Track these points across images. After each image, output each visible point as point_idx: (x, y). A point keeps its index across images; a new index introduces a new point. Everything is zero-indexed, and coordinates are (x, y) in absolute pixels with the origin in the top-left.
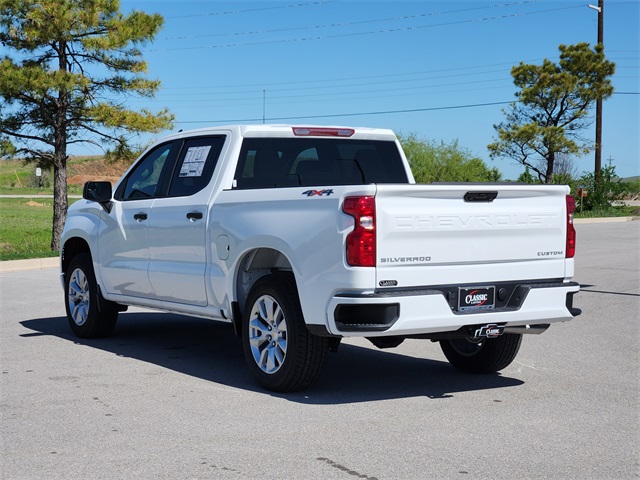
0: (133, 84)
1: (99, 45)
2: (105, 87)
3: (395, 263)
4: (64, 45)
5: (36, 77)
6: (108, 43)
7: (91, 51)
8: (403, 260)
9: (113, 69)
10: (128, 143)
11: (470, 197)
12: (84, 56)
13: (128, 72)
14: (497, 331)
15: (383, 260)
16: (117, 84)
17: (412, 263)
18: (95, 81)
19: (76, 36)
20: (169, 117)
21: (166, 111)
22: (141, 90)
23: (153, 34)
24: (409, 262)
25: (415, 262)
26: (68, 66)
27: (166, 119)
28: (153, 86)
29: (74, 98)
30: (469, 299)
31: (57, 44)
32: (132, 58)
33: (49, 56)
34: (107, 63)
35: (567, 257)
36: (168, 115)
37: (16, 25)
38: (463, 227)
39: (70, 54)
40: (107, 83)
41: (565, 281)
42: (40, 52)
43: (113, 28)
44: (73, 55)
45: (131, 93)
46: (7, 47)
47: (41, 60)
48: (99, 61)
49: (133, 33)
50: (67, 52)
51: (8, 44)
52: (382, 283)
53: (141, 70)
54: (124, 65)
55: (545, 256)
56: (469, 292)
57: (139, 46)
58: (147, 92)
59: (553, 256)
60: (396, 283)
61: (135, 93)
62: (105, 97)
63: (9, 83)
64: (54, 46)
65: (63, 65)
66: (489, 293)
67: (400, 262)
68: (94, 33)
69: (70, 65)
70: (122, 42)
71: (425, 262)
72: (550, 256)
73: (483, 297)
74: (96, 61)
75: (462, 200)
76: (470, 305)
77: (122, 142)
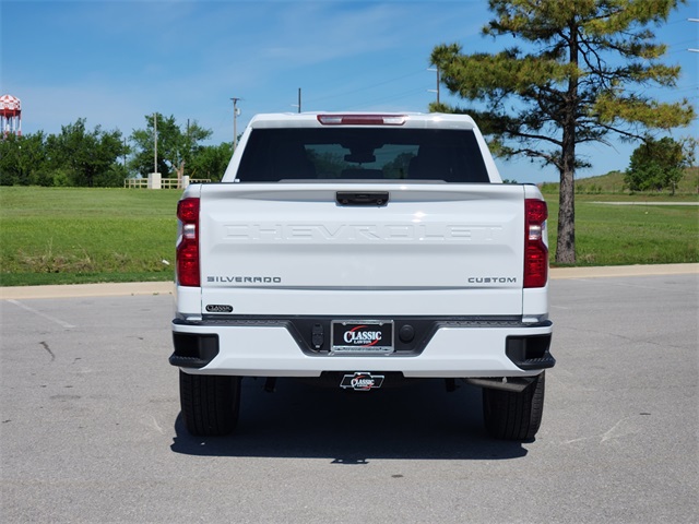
3: (228, 283)
4: (575, 32)
8: (238, 280)
11: (345, 199)
14: (370, 382)
15: (211, 279)
17: (253, 284)
20: (687, 110)
21: (684, 103)
22: (660, 78)
24: (248, 283)
25: (258, 283)
28: (674, 73)
30: (349, 337)
32: (642, 42)
33: (561, 45)
35: (526, 285)
38: (329, 240)
39: (583, 41)
41: (524, 320)
44: (586, 42)
46: (517, 37)
47: (555, 50)
48: (612, 47)
50: (579, 39)
52: (209, 308)
54: (635, 50)
55: (484, 284)
56: (350, 327)
57: (652, 26)
58: (667, 80)
59: (497, 284)
60: (231, 309)
61: (654, 82)
65: (574, 54)
66: (385, 330)
67: (234, 283)
68: (605, 16)
69: (584, 54)
71: (272, 283)
72: (492, 284)
73: (375, 336)
75: (334, 204)
76: (352, 344)
77: (647, 140)
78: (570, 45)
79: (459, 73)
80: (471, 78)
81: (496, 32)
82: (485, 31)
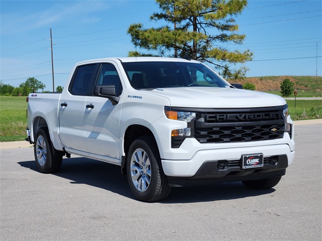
0: (231, 38)
1: (212, 18)
2: (217, 39)
4: (195, 19)
5: (179, 36)
6: (216, 16)
7: (209, 21)
9: (221, 30)
10: (229, 69)
12: (205, 24)
13: (229, 31)
16: (223, 38)
18: (211, 37)
19: (201, 14)
20: (250, 54)
21: (248, 51)
22: (235, 41)
23: (241, 10)
26: (198, 30)
27: (248, 55)
28: (242, 38)
29: (201, 46)
31: (192, 18)
33: (188, 25)
34: (217, 27)
36: (249, 53)
37: (171, 10)
39: (199, 23)
40: (217, 37)
42: (184, 23)
43: (220, 8)
44: (200, 24)
45: (230, 42)
46: (167, 21)
47: (184, 28)
48: (213, 26)
49: (230, 10)
50: (197, 22)
51: (168, 20)
53: (234, 30)
54: (225, 28)
57: (234, 17)
58: (238, 41)
61: (232, 42)
62: (216, 45)
63: (166, 39)
64: (190, 19)
65: (195, 29)
68: (211, 11)
69: (199, 29)
70: (224, 15)
74: (212, 26)
77: (226, 68)
78: (193, 25)
79: (149, 37)
80: (155, 39)
81: (157, 18)
82: (152, 18)
